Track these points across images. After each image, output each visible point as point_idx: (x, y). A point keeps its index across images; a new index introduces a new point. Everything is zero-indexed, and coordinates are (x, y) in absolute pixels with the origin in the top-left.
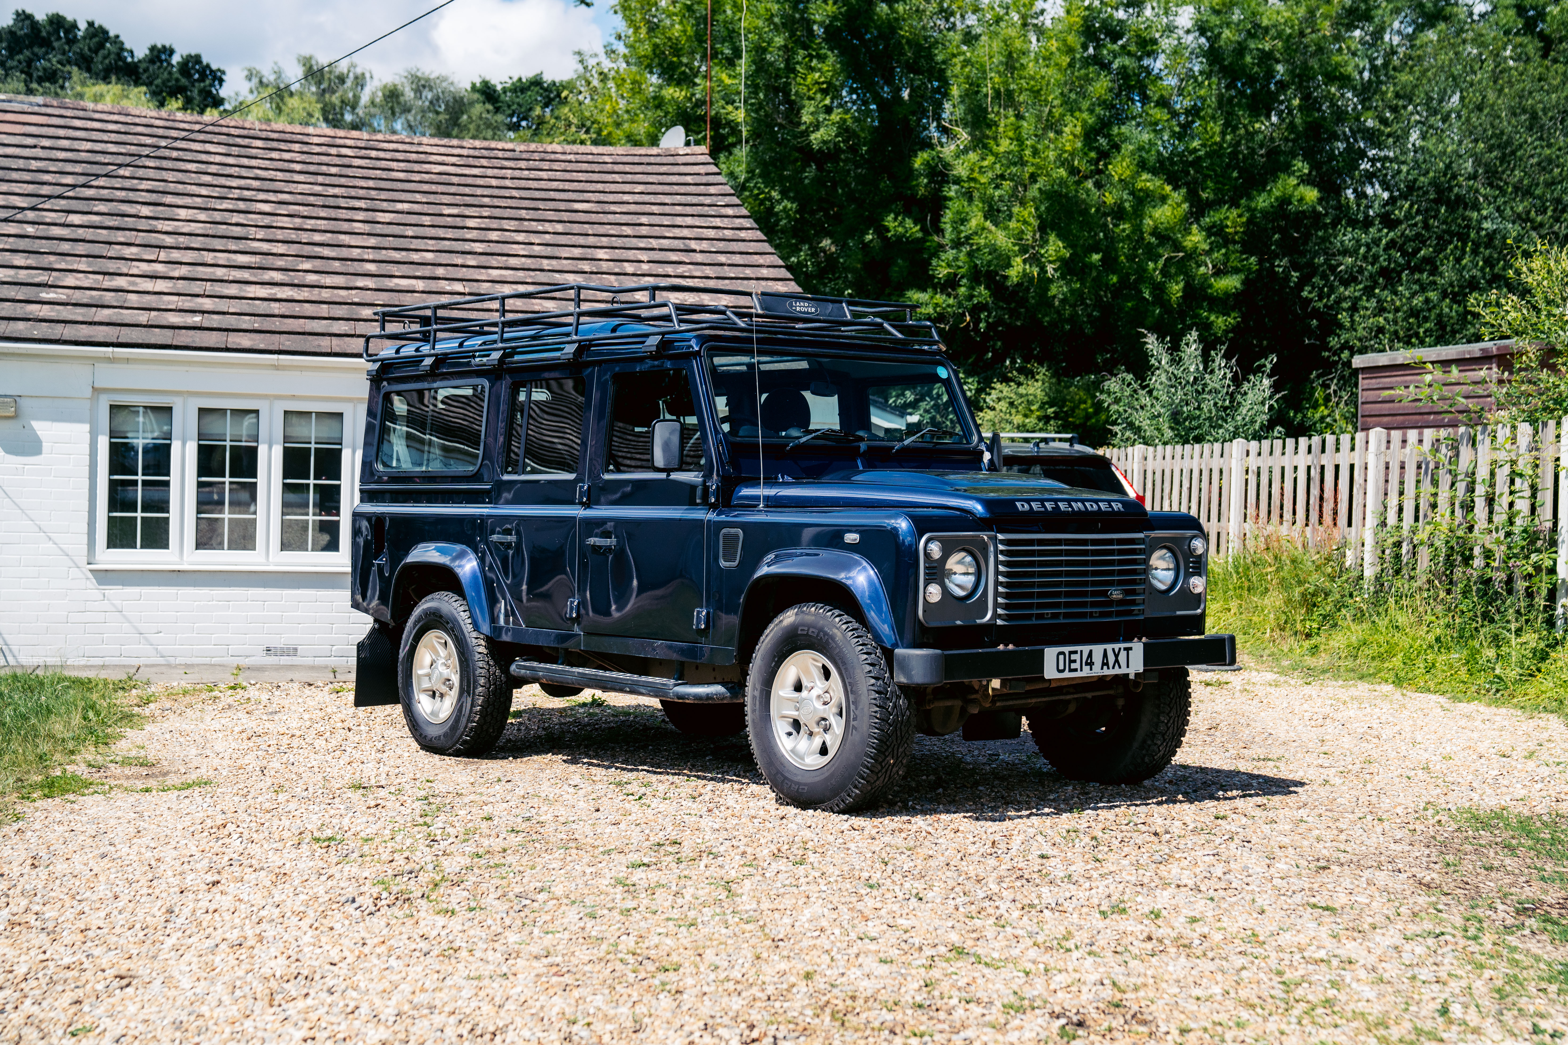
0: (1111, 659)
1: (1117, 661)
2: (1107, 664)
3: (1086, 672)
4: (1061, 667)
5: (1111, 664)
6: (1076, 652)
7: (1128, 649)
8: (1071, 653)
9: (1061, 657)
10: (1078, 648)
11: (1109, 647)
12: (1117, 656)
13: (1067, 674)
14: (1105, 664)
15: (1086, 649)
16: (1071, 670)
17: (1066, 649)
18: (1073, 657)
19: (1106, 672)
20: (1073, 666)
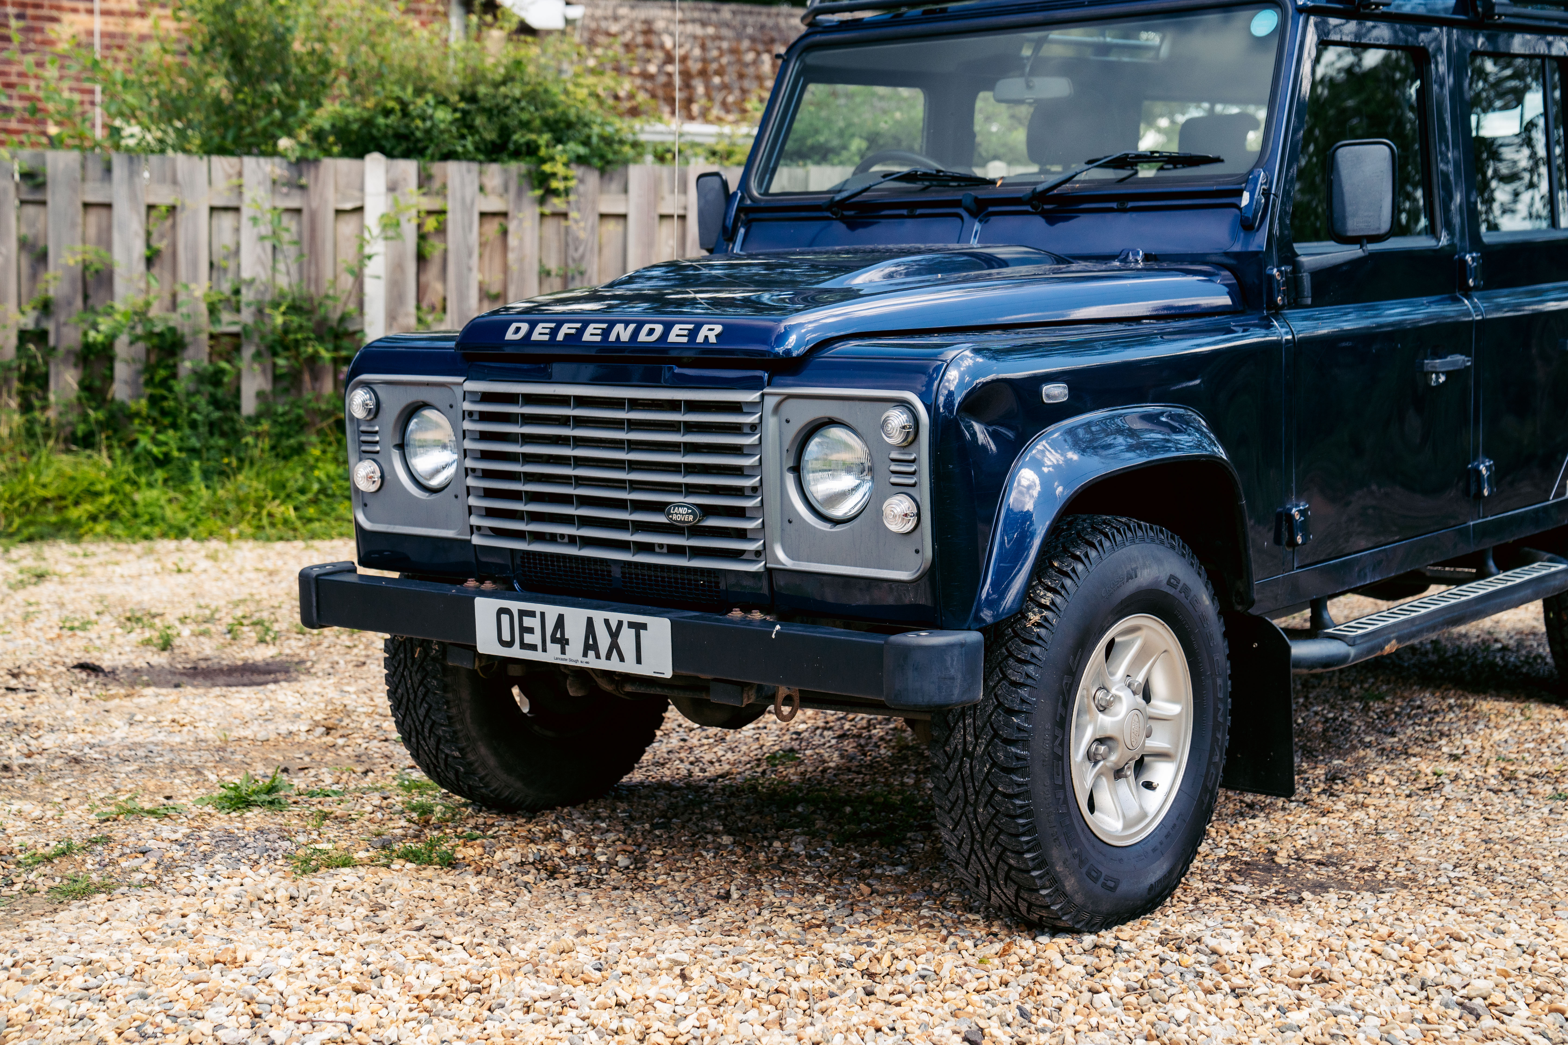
0: (604, 641)
1: (614, 646)
2: (595, 647)
3: (552, 655)
4: (506, 637)
5: (603, 651)
6: (532, 614)
7: (639, 627)
8: (523, 613)
9: (505, 618)
10: (537, 608)
11: (599, 616)
12: (614, 635)
13: (515, 652)
14: (590, 646)
15: (552, 612)
16: (524, 646)
17: (515, 606)
18: (528, 622)
19: (592, 662)
20: (528, 638)
